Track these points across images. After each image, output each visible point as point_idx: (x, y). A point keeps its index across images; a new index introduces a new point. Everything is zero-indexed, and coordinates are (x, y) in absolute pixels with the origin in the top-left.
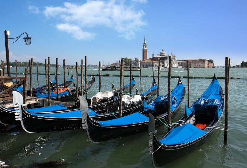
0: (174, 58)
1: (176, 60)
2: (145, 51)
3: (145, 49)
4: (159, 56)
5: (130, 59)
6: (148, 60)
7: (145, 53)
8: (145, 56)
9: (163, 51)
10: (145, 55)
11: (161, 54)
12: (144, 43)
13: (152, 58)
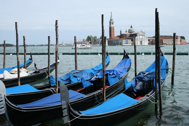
0: (144, 35)
1: (145, 37)
2: (112, 28)
3: (112, 25)
4: (127, 33)
5: (96, 37)
6: (115, 37)
7: (112, 30)
8: (112, 34)
9: (131, 27)
10: (112, 32)
11: (130, 31)
12: (111, 20)
13: (119, 35)
